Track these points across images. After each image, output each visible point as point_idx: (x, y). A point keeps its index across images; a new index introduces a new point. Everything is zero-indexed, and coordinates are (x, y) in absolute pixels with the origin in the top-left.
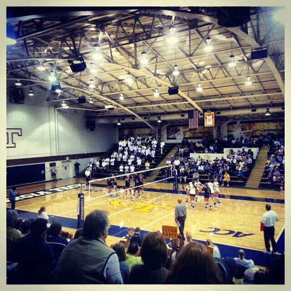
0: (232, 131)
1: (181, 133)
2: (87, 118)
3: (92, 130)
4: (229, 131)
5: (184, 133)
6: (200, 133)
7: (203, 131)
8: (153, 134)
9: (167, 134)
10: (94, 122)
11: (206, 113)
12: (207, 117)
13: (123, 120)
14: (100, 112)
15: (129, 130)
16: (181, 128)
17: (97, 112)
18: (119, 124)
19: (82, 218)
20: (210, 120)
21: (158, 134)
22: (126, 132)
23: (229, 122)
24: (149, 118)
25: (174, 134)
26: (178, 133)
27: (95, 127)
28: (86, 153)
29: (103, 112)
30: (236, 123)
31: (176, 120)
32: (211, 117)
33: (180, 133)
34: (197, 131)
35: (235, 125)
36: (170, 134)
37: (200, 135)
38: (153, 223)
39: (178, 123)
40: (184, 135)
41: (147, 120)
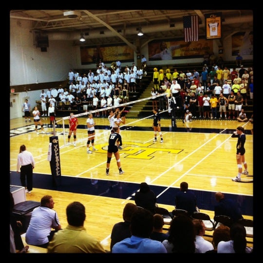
0: (237, 46)
1: (169, 51)
2: (36, 32)
3: (44, 50)
4: (234, 46)
5: (173, 50)
6: (194, 49)
7: (199, 47)
8: (129, 54)
9: (149, 54)
10: (47, 38)
11: (208, 20)
12: (211, 25)
13: (87, 34)
14: (54, 23)
15: (96, 49)
16: (168, 44)
17: (50, 24)
18: (82, 40)
19: (57, 172)
20: (214, 29)
21: (137, 53)
22: (91, 52)
23: (235, 32)
24: (125, 31)
25: (159, 52)
26: (165, 51)
27: (48, 46)
28: (37, 83)
29: (59, 23)
30: (243, 34)
31: (161, 32)
32: (216, 24)
33: (166, 52)
34: (191, 47)
35: (242, 37)
36: (153, 53)
37: (195, 52)
38: (163, 174)
39: (163, 38)
40: (173, 54)
41: (122, 33)
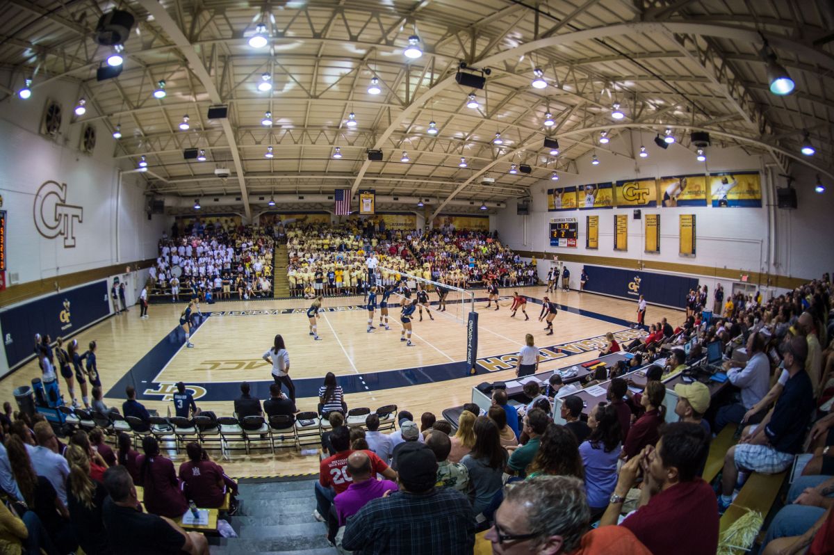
11: (362, 195)
12: (365, 200)
18: (198, 207)
20: (367, 205)
32: (370, 200)
39: (279, 210)
